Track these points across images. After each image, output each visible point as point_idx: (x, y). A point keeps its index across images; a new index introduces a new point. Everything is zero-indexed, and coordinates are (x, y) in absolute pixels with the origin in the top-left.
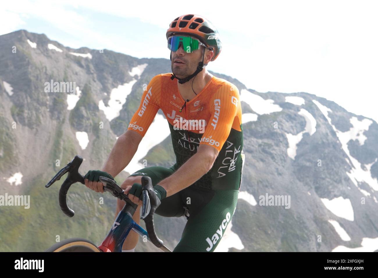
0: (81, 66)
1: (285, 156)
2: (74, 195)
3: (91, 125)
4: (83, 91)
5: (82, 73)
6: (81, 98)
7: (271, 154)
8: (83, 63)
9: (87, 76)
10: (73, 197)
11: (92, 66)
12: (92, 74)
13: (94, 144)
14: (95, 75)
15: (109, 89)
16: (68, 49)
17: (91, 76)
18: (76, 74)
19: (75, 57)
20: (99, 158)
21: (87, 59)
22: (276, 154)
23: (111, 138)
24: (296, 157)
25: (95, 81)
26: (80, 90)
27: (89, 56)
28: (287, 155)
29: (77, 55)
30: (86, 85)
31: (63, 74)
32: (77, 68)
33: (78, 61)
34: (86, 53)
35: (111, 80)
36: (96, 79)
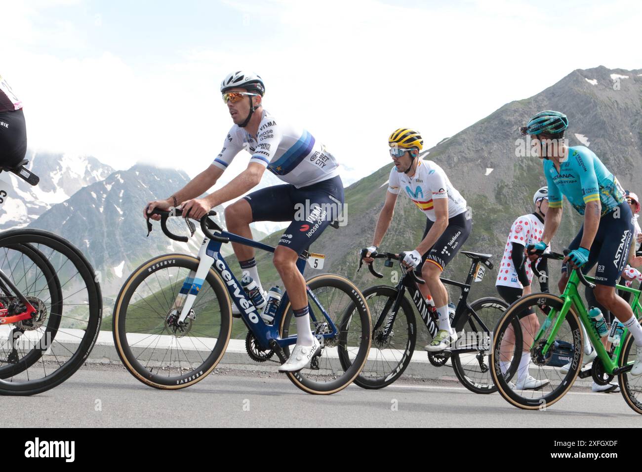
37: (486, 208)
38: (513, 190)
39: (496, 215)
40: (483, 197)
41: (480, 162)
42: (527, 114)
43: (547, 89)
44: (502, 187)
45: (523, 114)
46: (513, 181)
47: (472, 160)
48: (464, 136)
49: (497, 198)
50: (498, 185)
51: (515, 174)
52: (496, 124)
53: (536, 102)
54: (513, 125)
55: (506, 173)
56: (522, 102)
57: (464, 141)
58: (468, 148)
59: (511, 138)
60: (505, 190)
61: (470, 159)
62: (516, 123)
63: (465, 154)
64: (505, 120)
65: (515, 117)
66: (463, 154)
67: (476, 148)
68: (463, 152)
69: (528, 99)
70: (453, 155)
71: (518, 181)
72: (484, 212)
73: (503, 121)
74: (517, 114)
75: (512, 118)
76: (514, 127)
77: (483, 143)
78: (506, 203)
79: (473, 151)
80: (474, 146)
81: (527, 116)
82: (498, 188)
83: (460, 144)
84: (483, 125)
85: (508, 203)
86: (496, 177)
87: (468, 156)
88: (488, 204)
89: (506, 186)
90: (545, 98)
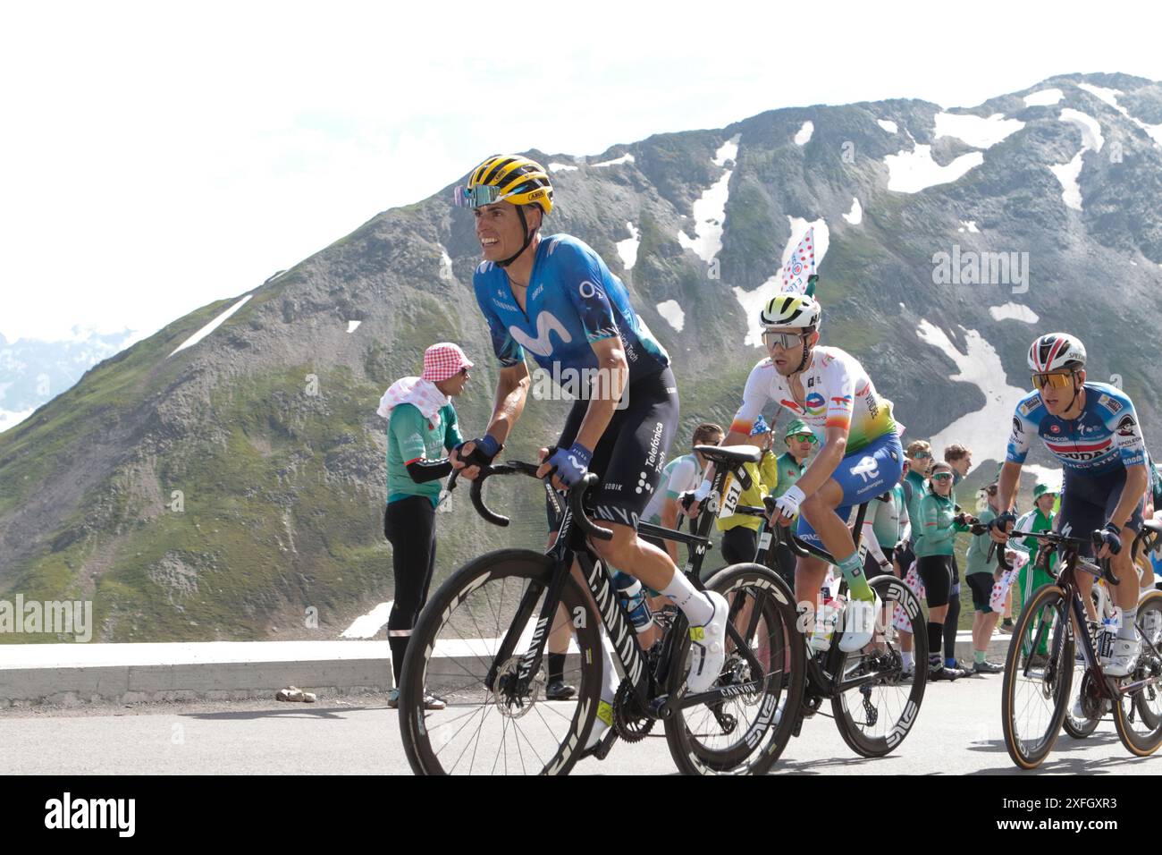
0: (621, 182)
1: (1061, 210)
2: (693, 421)
3: (677, 282)
4: (640, 226)
5: (626, 195)
6: (641, 240)
7: (1033, 215)
8: (623, 176)
9: (637, 195)
10: (692, 423)
11: (640, 175)
12: (646, 188)
13: (695, 315)
14: (653, 189)
15: (688, 206)
16: (589, 159)
17: (646, 193)
18: (618, 199)
19: (605, 168)
20: (714, 338)
21: (626, 166)
22: (1043, 213)
23: (723, 293)
24: (1083, 205)
25: (656, 201)
26: (634, 226)
27: (629, 158)
28: (1065, 207)
29: (607, 164)
30: (642, 212)
31: (593, 208)
32: (616, 189)
33: (613, 176)
34: (622, 156)
35: (685, 188)
36: (656, 196)
37: (350, 388)
38: (394, 357)
39: (366, 399)
40: (343, 369)
41: (339, 310)
42: (415, 230)
43: (446, 188)
44: (376, 352)
45: (407, 230)
46: (393, 342)
47: (324, 308)
48: (310, 267)
49: (367, 370)
50: (369, 349)
51: (398, 330)
52: (363, 247)
53: (430, 209)
54: (393, 249)
55: (381, 328)
56: (405, 210)
57: (311, 275)
58: (317, 288)
59: (389, 270)
60: (381, 357)
61: (321, 305)
62: (397, 246)
63: (313, 297)
64: (378, 240)
65: (394, 235)
66: (310, 298)
67: (331, 287)
68: (310, 294)
69: (418, 204)
70: (291, 298)
71: (401, 341)
72: (346, 395)
73: (375, 241)
74: (399, 230)
75: (389, 237)
76: (395, 251)
77: (342, 279)
78: (382, 377)
79: (327, 291)
80: (327, 284)
81: (414, 233)
82: (370, 353)
83: (304, 282)
84: (342, 249)
85: (386, 377)
86: (366, 335)
87: (318, 301)
88: (353, 381)
89: (382, 349)
90: (443, 203)
